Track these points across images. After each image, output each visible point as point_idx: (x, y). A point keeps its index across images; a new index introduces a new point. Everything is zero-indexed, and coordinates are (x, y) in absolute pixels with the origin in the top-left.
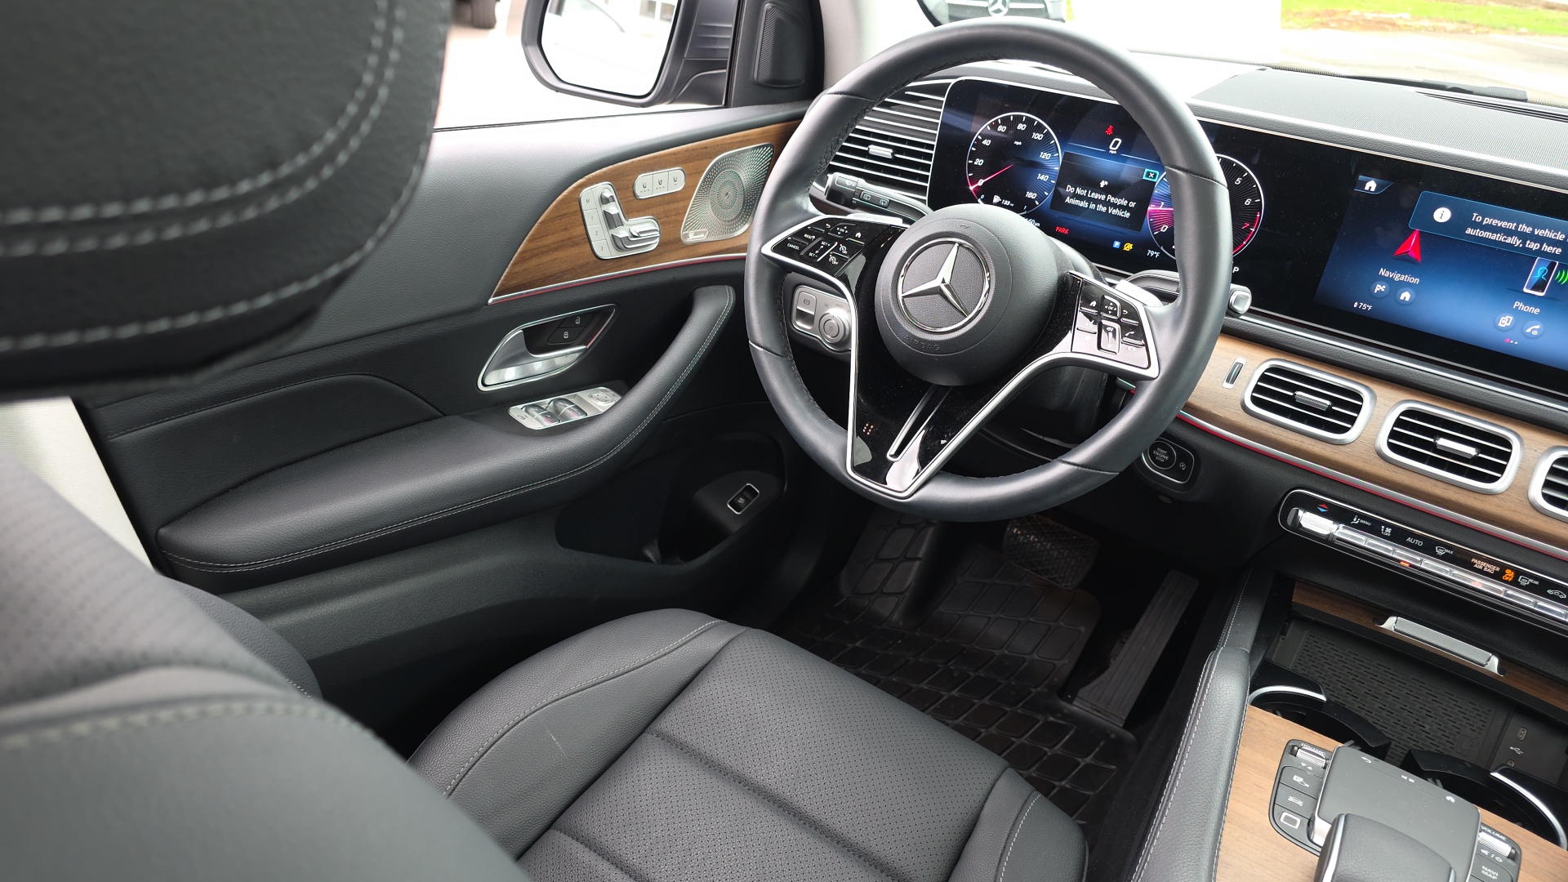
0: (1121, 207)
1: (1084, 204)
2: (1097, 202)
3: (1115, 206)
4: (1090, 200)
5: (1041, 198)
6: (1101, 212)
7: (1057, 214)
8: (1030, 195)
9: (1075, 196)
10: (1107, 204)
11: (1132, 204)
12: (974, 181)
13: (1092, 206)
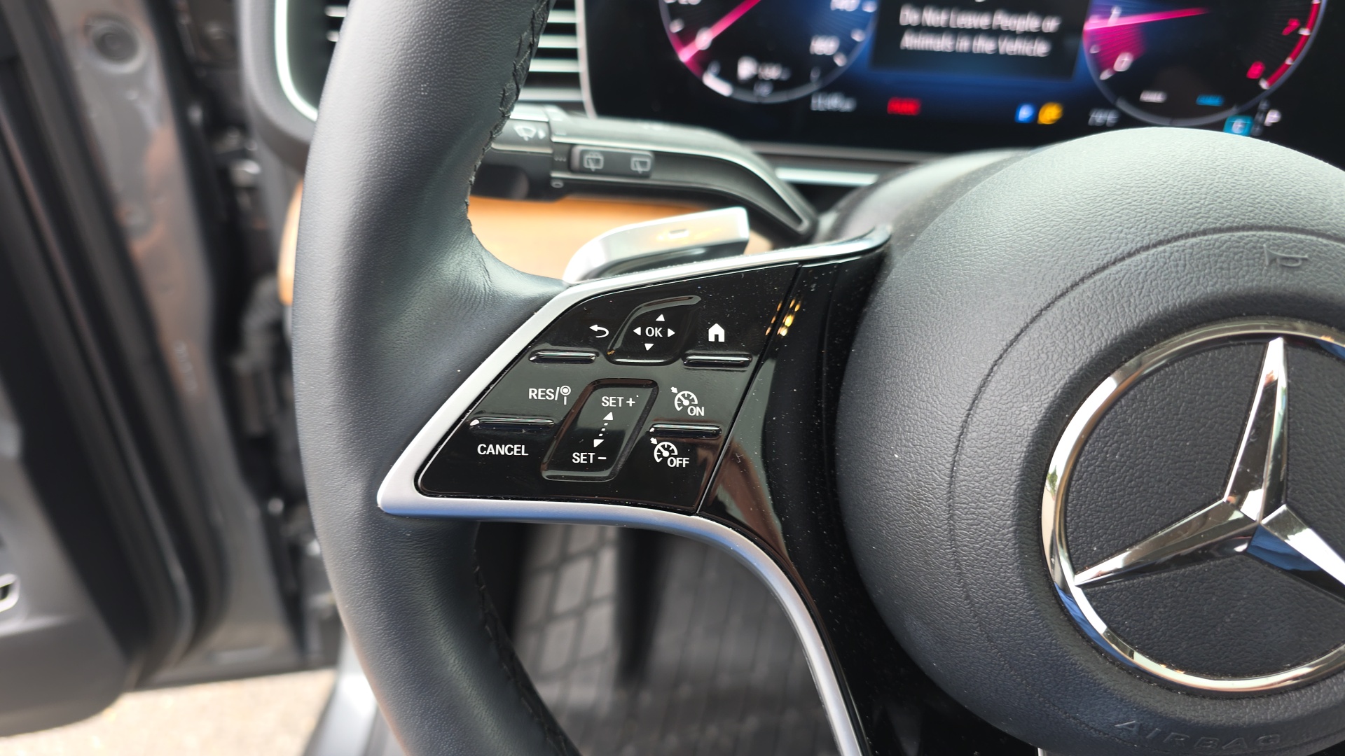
0: (1029, 35)
1: (943, 44)
2: (973, 33)
3: (1012, 34)
4: (957, 32)
5: (847, 47)
6: (983, 56)
7: (890, 76)
8: (823, 46)
9: (921, 29)
10: (995, 33)
11: (1051, 25)
12: (687, 37)
13: (964, 44)
